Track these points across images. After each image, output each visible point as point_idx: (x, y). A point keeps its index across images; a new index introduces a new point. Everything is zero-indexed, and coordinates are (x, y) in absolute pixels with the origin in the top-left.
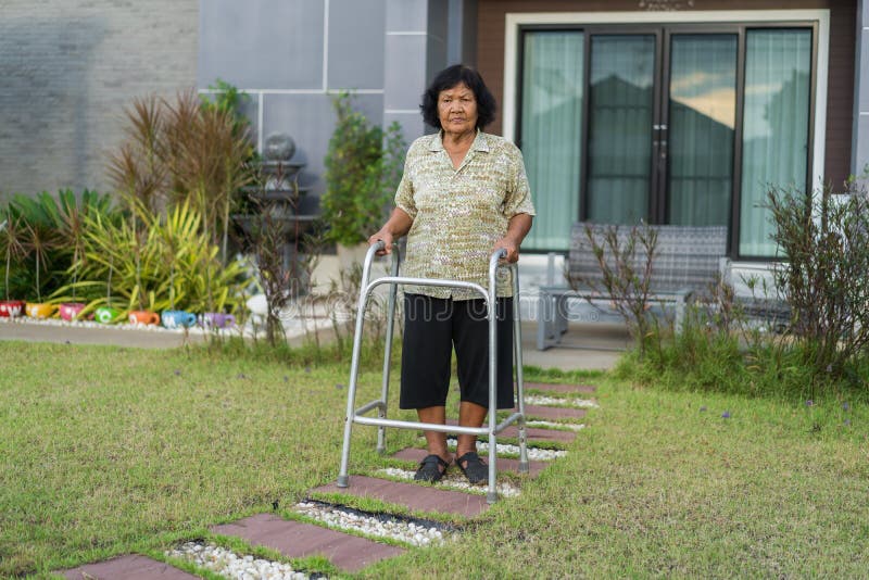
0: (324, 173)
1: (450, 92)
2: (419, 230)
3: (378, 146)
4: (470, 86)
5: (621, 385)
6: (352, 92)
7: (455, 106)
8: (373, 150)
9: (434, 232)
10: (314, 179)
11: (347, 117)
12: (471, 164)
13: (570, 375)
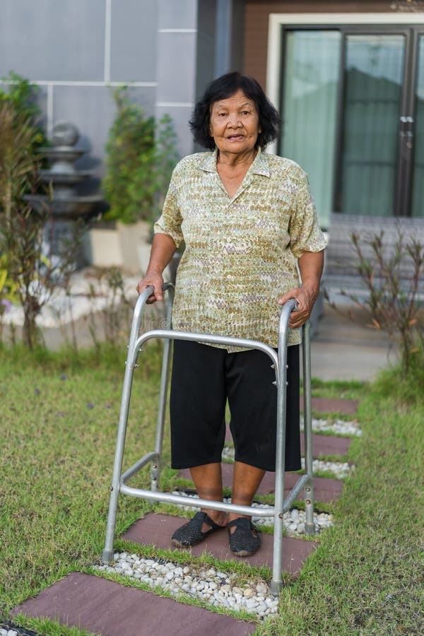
0: (106, 158)
1: (225, 103)
2: (189, 264)
3: (152, 134)
4: (249, 95)
5: (384, 403)
6: (130, 84)
7: (232, 119)
8: (147, 139)
9: (206, 270)
10: (95, 163)
11: (125, 107)
12: (249, 191)
13: (329, 386)
